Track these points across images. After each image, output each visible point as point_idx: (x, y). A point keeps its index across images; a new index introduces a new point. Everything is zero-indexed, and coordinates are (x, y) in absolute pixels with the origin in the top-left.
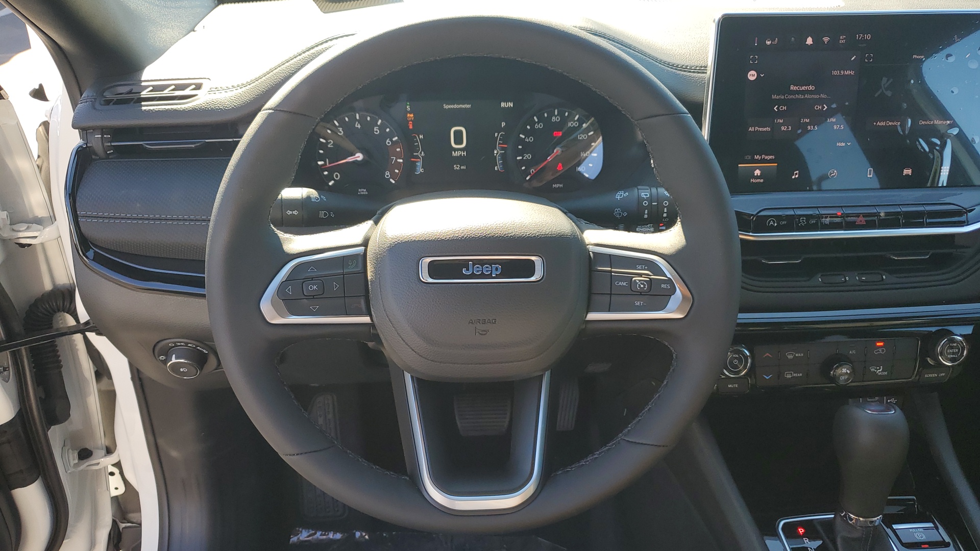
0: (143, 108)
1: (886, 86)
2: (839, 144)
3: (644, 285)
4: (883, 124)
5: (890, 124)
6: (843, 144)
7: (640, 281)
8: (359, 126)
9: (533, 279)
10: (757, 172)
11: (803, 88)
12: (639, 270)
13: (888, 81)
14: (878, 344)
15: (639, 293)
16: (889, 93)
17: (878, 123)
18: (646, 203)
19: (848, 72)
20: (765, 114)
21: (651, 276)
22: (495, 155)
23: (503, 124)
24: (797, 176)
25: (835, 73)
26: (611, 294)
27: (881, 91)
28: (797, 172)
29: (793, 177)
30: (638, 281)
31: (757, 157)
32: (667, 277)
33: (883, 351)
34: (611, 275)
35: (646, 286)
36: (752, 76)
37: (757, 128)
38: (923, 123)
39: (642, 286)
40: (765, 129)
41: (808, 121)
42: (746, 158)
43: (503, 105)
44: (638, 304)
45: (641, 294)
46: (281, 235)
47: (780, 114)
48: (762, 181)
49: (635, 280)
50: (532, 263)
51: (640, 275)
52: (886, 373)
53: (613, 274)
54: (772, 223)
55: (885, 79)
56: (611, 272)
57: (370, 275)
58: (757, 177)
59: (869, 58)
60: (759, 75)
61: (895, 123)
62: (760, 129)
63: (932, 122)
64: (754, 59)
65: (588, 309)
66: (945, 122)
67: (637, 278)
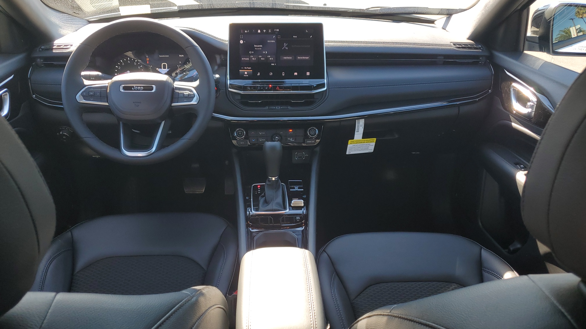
2: (272, 64)
4: (286, 58)
5: (288, 58)
6: (274, 64)
8: (129, 62)
9: (153, 91)
10: (246, 73)
11: (259, 46)
13: (286, 44)
14: (290, 130)
16: (287, 48)
17: (284, 58)
19: (273, 41)
20: (247, 54)
21: (189, 93)
23: (180, 62)
24: (259, 74)
25: (269, 41)
26: (178, 98)
27: (284, 47)
31: (245, 68)
32: (194, 93)
33: (292, 133)
34: (179, 93)
35: (188, 96)
36: (241, 42)
37: (244, 59)
38: (299, 58)
39: (186, 95)
40: (247, 59)
41: (261, 57)
42: (242, 68)
43: (180, 56)
44: (185, 100)
45: (186, 97)
46: (84, 80)
47: (252, 54)
48: (248, 76)
50: (153, 87)
51: (186, 92)
52: (294, 140)
54: (248, 88)
55: (285, 44)
57: (108, 91)
58: (246, 75)
59: (279, 37)
60: (244, 42)
61: (290, 58)
62: (246, 59)
63: (302, 58)
64: (242, 37)
65: (172, 102)
66: (306, 58)
67: (185, 93)
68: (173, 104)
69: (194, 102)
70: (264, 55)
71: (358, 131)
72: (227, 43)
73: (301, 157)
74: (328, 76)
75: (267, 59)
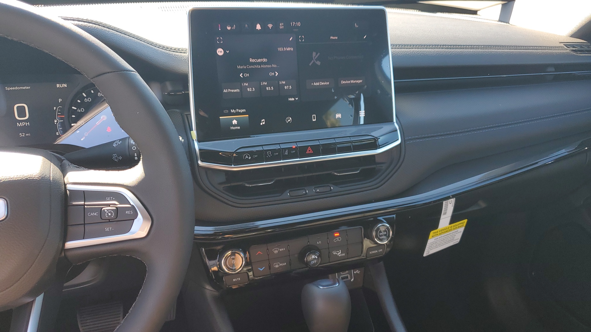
1: (316, 58)
2: (290, 99)
3: (112, 213)
4: (317, 84)
5: (323, 84)
6: (293, 99)
7: (108, 210)
10: (235, 122)
11: (259, 60)
12: (108, 201)
14: (336, 235)
15: (108, 221)
16: (318, 63)
17: (315, 84)
18: (134, 148)
19: (288, 49)
20: (235, 80)
21: (117, 205)
22: (55, 123)
23: (60, 100)
24: (264, 123)
25: (280, 49)
26: (84, 224)
27: (313, 61)
28: (264, 120)
29: (261, 124)
30: (106, 211)
31: (232, 111)
32: (130, 204)
33: (339, 239)
34: (84, 208)
35: (113, 214)
36: (220, 52)
37: (229, 90)
38: (344, 82)
39: (110, 214)
40: (236, 91)
41: (266, 84)
42: (225, 111)
43: (58, 86)
44: (107, 229)
45: (109, 221)
47: (245, 80)
48: (239, 128)
49: (104, 210)
51: (109, 205)
52: (344, 254)
53: (85, 207)
54: (247, 157)
55: (314, 54)
56: (84, 205)
58: (235, 125)
59: (302, 39)
60: (225, 52)
61: (326, 83)
62: (232, 91)
63: (349, 82)
64: (220, 40)
65: (65, 241)
66: (357, 82)
67: (106, 208)
68: (70, 244)
69: (136, 232)
70: (272, 80)
71: (445, 214)
72: (188, 55)
73: (347, 277)
75: (279, 88)
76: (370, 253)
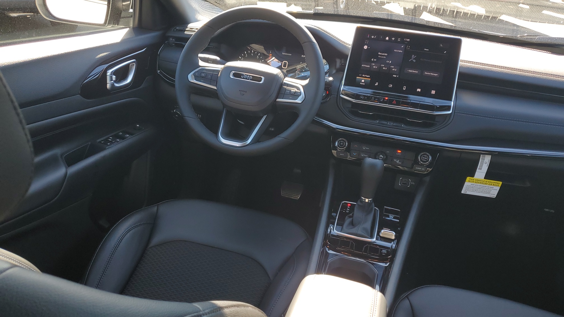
0: (185, 33)
1: (413, 58)
2: (394, 76)
4: (411, 71)
5: (414, 71)
6: (396, 76)
8: (253, 55)
9: (261, 82)
10: (363, 81)
11: (383, 54)
12: (294, 88)
13: (414, 56)
14: (399, 151)
15: (292, 95)
16: (414, 61)
17: (409, 71)
19: (400, 51)
20: (369, 61)
21: (296, 90)
24: (377, 85)
25: (395, 51)
26: (284, 94)
27: (411, 59)
28: (377, 83)
29: (376, 85)
31: (363, 75)
32: (300, 91)
33: (400, 154)
35: (294, 93)
36: (366, 47)
37: (365, 65)
38: (426, 73)
40: (368, 66)
41: (383, 66)
42: (360, 75)
43: (302, 56)
44: (290, 97)
46: (200, 61)
47: (374, 62)
48: (364, 84)
50: (262, 78)
51: (293, 90)
52: (400, 163)
53: (286, 89)
54: (362, 97)
55: (413, 56)
57: (219, 76)
58: (363, 83)
59: (408, 47)
60: (368, 47)
61: (416, 72)
62: (366, 66)
63: (430, 74)
64: (367, 42)
65: (277, 98)
66: (435, 74)
67: (292, 90)
68: (278, 100)
69: (299, 101)
70: (387, 65)
71: (481, 169)
72: (350, 47)
73: (406, 184)
74: (456, 98)
75: (390, 69)
76: (416, 168)
